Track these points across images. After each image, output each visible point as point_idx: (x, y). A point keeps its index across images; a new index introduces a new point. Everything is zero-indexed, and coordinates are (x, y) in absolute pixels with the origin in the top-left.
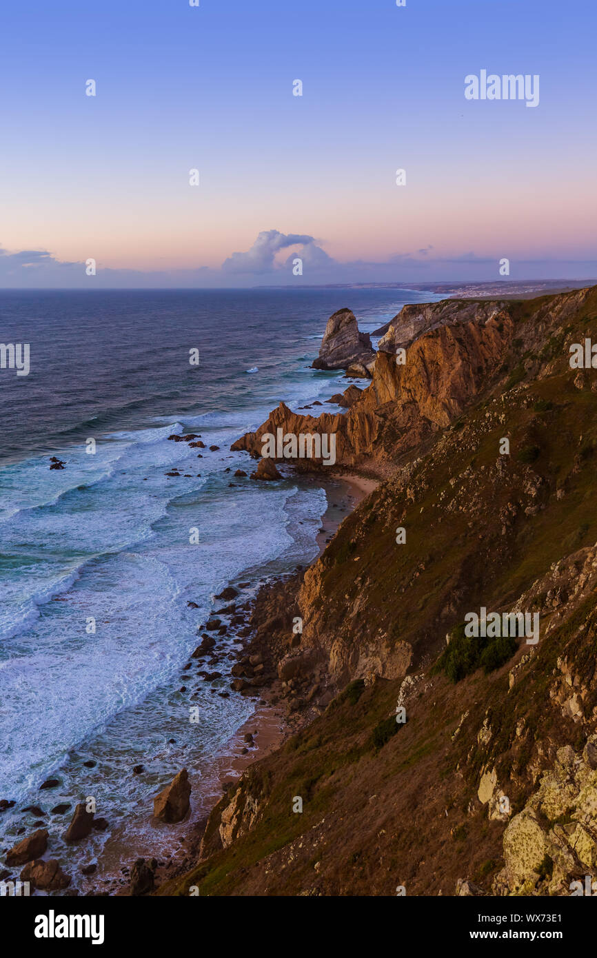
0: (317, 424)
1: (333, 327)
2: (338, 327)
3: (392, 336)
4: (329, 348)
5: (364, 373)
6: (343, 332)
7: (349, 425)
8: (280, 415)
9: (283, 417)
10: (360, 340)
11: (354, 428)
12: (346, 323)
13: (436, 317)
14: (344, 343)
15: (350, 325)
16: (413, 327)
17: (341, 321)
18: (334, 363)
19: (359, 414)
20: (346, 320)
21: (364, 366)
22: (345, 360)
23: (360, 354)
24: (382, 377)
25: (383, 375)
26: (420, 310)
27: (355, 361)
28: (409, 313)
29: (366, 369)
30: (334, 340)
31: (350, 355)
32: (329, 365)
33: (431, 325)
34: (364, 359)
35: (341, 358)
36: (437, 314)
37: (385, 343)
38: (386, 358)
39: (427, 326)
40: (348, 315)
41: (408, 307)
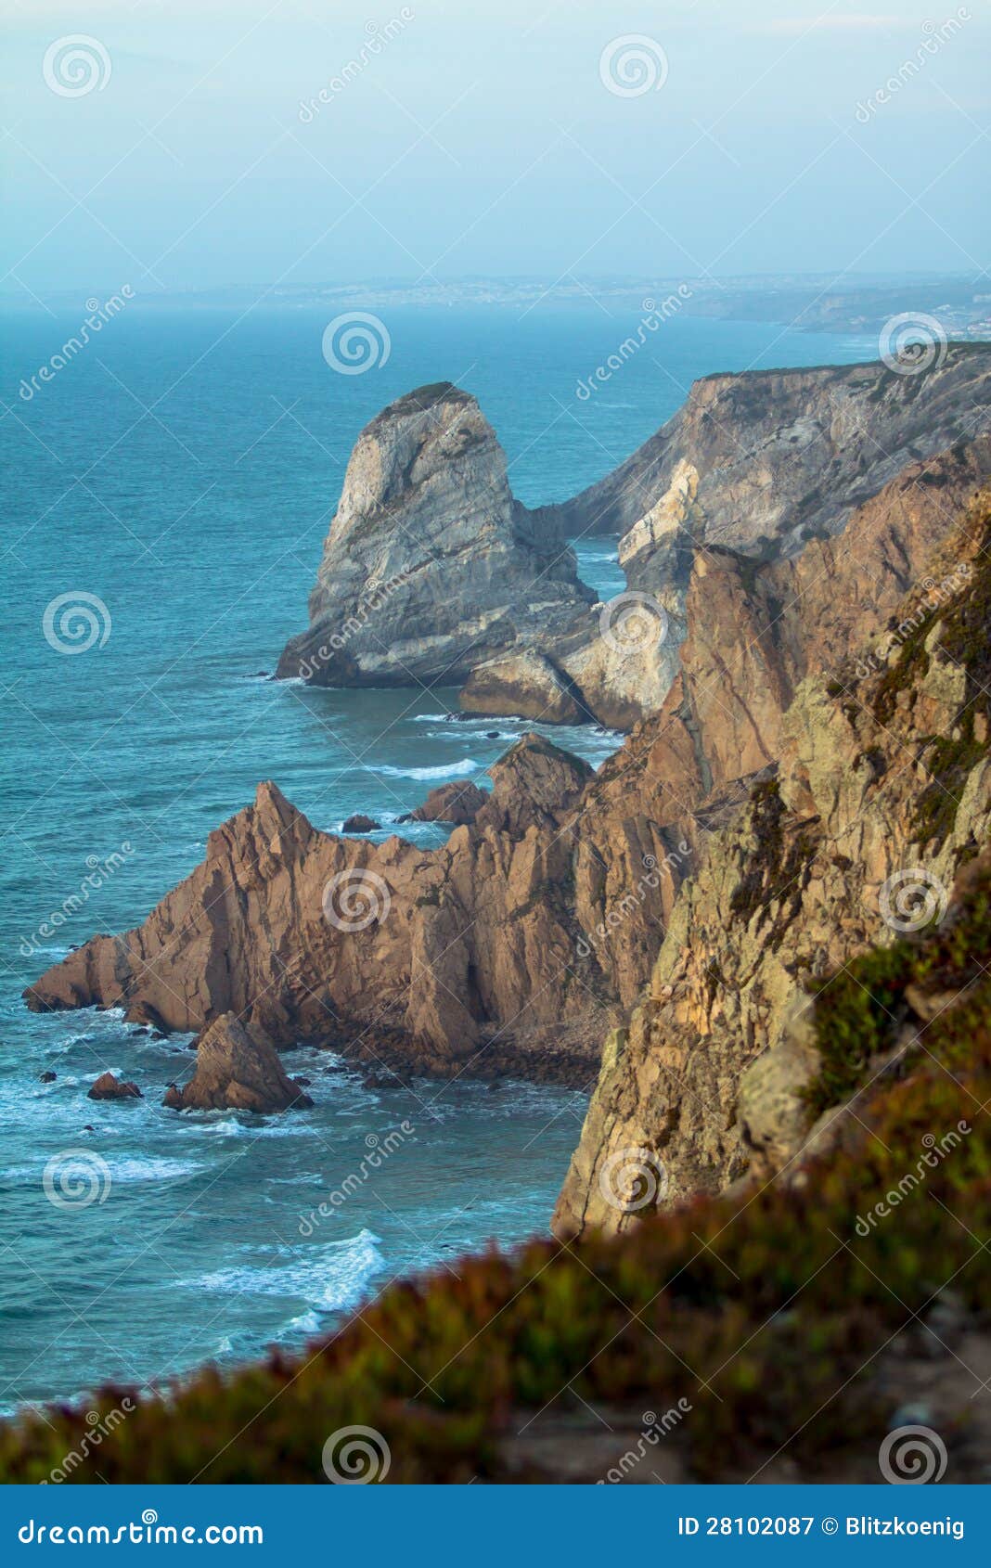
0: (434, 875)
1: (378, 478)
2: (408, 471)
3: (690, 514)
4: (362, 577)
5: (555, 695)
6: (431, 498)
7: (583, 876)
8: (259, 841)
9: (276, 847)
10: (520, 541)
11: (610, 887)
12: (446, 454)
13: (888, 427)
14: (438, 553)
15: (467, 465)
16: (765, 479)
17: (420, 447)
18: (392, 656)
19: (629, 828)
20: (444, 440)
21: (552, 661)
22: (442, 641)
23: (519, 609)
24: (719, 661)
25: (725, 653)
26: (786, 398)
27: (499, 639)
28: (733, 417)
29: (564, 678)
30: (388, 540)
31: (470, 614)
32: (367, 663)
33: (864, 464)
34: (553, 628)
35: (426, 630)
36: (894, 411)
37: (653, 548)
38: (735, 579)
39: (846, 469)
40: (452, 418)
41: (726, 384)
